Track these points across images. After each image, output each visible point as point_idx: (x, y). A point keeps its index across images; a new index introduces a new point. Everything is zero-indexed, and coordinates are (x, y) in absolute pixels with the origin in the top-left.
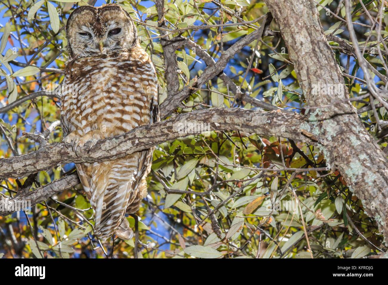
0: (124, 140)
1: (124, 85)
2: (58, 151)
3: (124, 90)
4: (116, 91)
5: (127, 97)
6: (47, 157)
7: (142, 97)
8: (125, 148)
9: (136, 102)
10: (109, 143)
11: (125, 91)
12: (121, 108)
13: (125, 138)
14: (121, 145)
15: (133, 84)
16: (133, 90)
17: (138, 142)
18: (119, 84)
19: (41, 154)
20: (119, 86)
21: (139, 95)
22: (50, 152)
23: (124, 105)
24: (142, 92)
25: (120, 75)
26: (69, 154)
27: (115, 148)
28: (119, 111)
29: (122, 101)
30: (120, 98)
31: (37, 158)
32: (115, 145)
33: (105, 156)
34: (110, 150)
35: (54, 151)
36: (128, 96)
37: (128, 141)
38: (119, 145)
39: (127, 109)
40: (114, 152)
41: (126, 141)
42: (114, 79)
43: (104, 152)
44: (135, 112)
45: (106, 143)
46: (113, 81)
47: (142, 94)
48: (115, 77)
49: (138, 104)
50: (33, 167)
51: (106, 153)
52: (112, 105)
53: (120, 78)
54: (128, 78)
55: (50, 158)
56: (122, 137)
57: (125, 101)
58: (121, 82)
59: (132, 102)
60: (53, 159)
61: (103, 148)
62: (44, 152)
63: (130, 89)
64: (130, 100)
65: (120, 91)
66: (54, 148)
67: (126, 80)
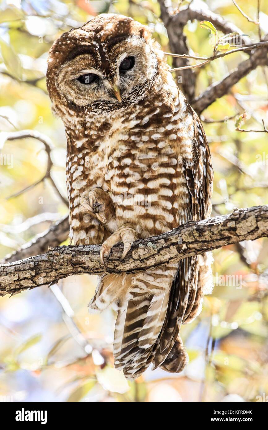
0: (165, 245)
1: (141, 151)
2: (67, 260)
3: (142, 158)
4: (131, 164)
5: (148, 168)
6: (52, 268)
7: (170, 162)
8: (167, 257)
9: (163, 170)
10: (144, 249)
11: (144, 159)
12: (142, 186)
13: (166, 242)
14: (162, 252)
15: (155, 146)
16: (156, 154)
17: (186, 248)
18: (133, 152)
19: (41, 263)
20: (134, 155)
21: (165, 160)
22: (55, 261)
23: (145, 181)
24: (170, 153)
25: (133, 138)
26: (84, 263)
27: (153, 256)
28: (140, 191)
29: (142, 176)
30: (138, 172)
31: (36, 269)
32: (152, 252)
33: (139, 266)
34: (146, 259)
35: (62, 261)
36: (149, 166)
37: (171, 247)
38: (159, 251)
39: (151, 185)
40: (151, 262)
41: (168, 247)
42: (126, 145)
43: (138, 263)
44: (163, 186)
45: (139, 250)
46: (124, 148)
47: (170, 156)
48: (126, 143)
49: (165, 173)
50: (30, 281)
51: (140, 264)
52: (130, 186)
53: (133, 141)
54: (145, 138)
55: (56, 270)
56: (162, 241)
57: (146, 176)
58: (137, 148)
59: (156, 174)
60: (61, 271)
61: (135, 256)
62: (47, 261)
63: (151, 155)
64: (153, 171)
65: (137, 163)
66: (62, 256)
67: (144, 142)
